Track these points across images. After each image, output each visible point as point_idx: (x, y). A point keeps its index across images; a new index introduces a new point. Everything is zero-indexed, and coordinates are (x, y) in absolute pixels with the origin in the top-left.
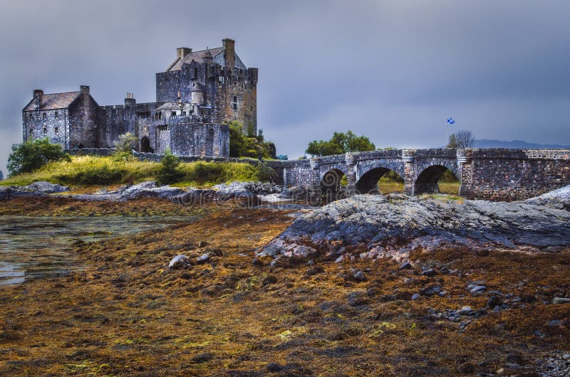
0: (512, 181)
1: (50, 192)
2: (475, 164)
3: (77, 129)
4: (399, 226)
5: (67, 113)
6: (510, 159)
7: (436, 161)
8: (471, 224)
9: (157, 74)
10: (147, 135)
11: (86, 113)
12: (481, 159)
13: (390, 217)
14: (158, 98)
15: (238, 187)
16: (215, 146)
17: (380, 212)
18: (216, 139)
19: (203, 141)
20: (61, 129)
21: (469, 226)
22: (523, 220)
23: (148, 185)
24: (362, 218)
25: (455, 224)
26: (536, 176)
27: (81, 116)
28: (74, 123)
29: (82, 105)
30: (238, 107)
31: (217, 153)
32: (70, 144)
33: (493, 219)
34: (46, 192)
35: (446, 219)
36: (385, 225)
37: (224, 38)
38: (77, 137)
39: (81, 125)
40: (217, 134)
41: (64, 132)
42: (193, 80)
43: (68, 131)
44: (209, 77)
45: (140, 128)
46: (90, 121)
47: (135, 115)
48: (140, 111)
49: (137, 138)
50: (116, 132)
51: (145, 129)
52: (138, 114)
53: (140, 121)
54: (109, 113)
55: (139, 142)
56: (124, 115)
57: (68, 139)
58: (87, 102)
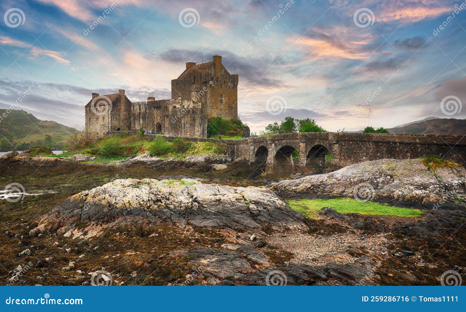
0: (364, 158)
1: (83, 161)
2: (341, 144)
3: (116, 118)
6: (361, 141)
7: (319, 141)
9: (172, 80)
10: (160, 121)
11: (122, 107)
12: (345, 141)
15: (200, 158)
16: (196, 129)
18: (197, 124)
19: (188, 125)
20: (106, 118)
23: (145, 156)
26: (379, 154)
27: (119, 110)
28: (114, 114)
29: (120, 103)
30: (224, 102)
31: (198, 134)
32: (111, 128)
34: (80, 161)
38: (116, 123)
39: (119, 115)
40: (198, 121)
41: (107, 120)
42: (193, 83)
43: (110, 119)
44: (203, 81)
45: (156, 117)
46: (125, 113)
47: (152, 109)
48: (155, 105)
49: (153, 124)
50: (141, 120)
51: (159, 118)
52: (154, 108)
53: (155, 112)
54: (137, 107)
55: (155, 126)
56: (146, 109)
57: (110, 125)
58: (123, 101)
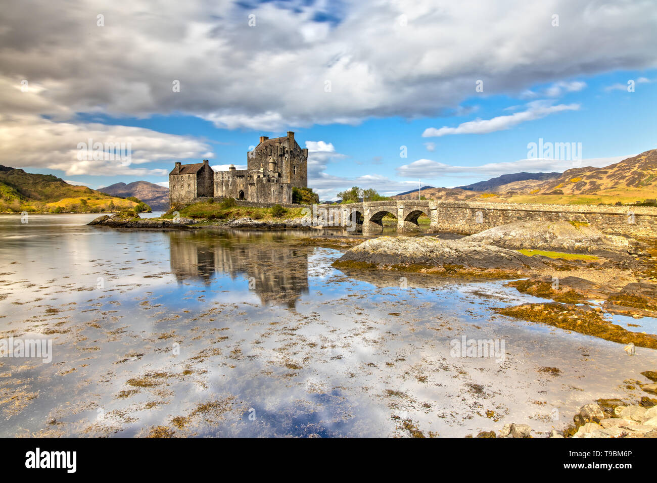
0: (461, 221)
2: (440, 210)
3: (201, 185)
4: (406, 256)
5: (196, 176)
7: (416, 207)
8: (445, 255)
10: (243, 189)
11: (206, 176)
13: (400, 251)
14: (248, 166)
16: (284, 196)
17: (395, 247)
18: (284, 192)
19: (276, 193)
20: (192, 185)
21: (445, 256)
22: (474, 253)
24: (385, 251)
25: (436, 255)
27: (204, 178)
28: (199, 182)
29: (204, 171)
30: (297, 172)
31: (286, 201)
32: (197, 195)
33: (457, 252)
35: (432, 252)
36: (397, 255)
37: (288, 131)
38: (201, 190)
39: (204, 183)
40: (285, 189)
41: (193, 187)
42: (269, 156)
43: (196, 186)
44: (279, 154)
45: (238, 185)
46: (209, 181)
47: (236, 177)
48: (238, 175)
49: (236, 191)
50: (224, 187)
51: (242, 185)
52: (238, 176)
53: (239, 180)
54: (220, 176)
55: (238, 193)
56: (229, 177)
57: (196, 192)
58: (207, 170)
